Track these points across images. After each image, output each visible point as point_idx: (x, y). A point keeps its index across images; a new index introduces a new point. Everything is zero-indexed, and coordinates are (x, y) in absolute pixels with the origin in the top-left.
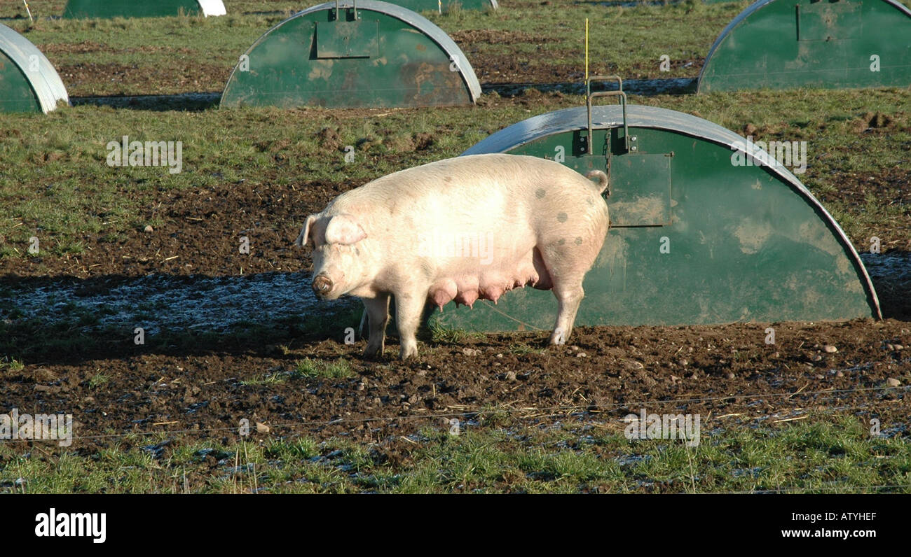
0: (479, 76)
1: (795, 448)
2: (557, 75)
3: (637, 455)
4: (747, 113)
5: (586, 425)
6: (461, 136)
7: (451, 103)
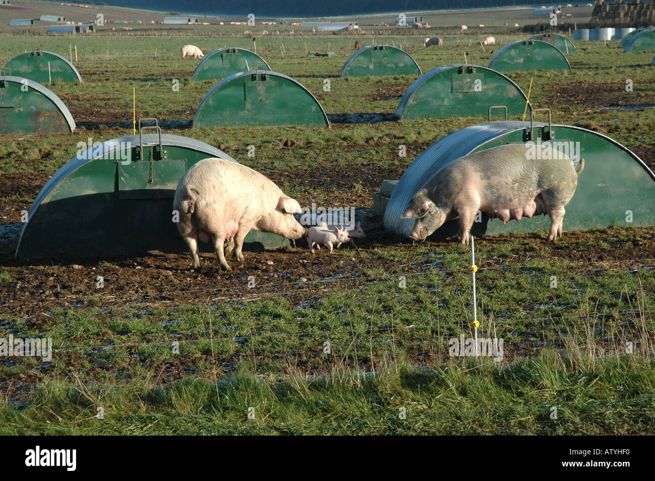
0: (74, 118)
1: (255, 315)
2: (116, 118)
3: (171, 320)
4: (220, 139)
5: (143, 305)
6: (66, 150)
7: (59, 133)
